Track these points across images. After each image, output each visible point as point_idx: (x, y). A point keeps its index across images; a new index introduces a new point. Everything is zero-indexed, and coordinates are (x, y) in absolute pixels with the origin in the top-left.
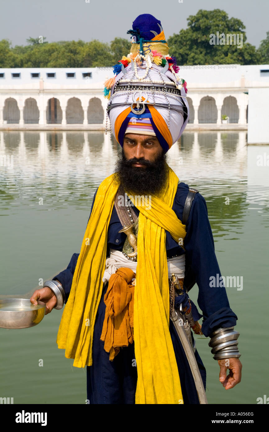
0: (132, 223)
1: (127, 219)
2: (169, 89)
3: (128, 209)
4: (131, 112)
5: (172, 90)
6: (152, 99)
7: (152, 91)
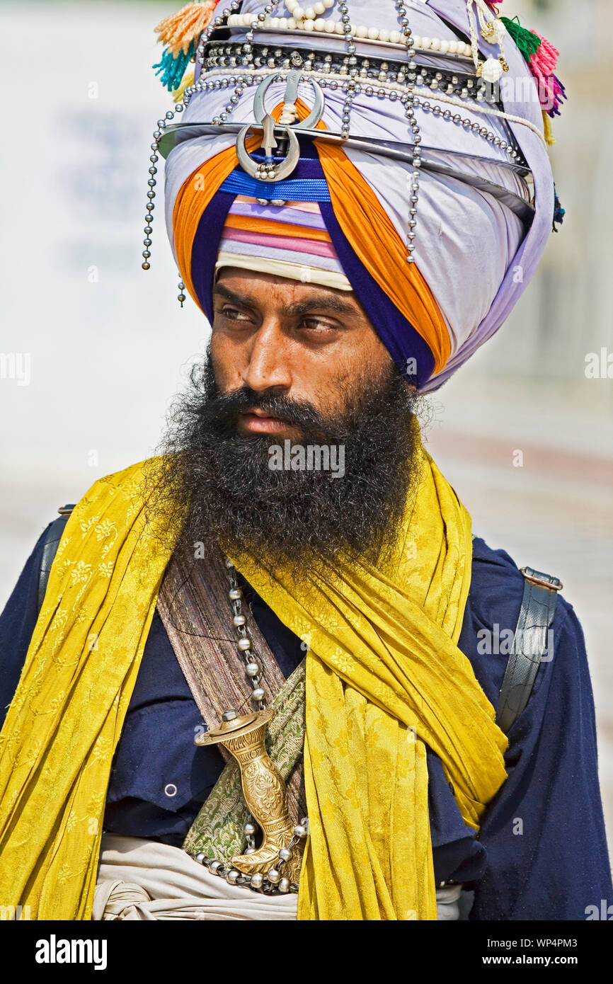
0: (257, 702)
1: (228, 683)
2: (439, 76)
3: (240, 637)
4: (239, 168)
5: (455, 81)
6: (341, 113)
7: (349, 77)
